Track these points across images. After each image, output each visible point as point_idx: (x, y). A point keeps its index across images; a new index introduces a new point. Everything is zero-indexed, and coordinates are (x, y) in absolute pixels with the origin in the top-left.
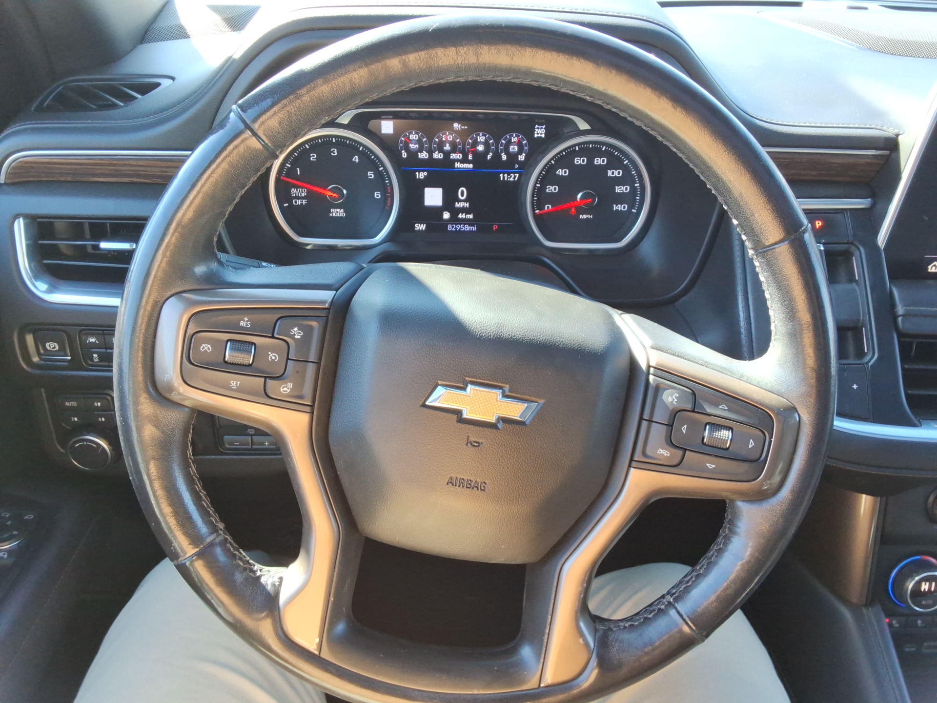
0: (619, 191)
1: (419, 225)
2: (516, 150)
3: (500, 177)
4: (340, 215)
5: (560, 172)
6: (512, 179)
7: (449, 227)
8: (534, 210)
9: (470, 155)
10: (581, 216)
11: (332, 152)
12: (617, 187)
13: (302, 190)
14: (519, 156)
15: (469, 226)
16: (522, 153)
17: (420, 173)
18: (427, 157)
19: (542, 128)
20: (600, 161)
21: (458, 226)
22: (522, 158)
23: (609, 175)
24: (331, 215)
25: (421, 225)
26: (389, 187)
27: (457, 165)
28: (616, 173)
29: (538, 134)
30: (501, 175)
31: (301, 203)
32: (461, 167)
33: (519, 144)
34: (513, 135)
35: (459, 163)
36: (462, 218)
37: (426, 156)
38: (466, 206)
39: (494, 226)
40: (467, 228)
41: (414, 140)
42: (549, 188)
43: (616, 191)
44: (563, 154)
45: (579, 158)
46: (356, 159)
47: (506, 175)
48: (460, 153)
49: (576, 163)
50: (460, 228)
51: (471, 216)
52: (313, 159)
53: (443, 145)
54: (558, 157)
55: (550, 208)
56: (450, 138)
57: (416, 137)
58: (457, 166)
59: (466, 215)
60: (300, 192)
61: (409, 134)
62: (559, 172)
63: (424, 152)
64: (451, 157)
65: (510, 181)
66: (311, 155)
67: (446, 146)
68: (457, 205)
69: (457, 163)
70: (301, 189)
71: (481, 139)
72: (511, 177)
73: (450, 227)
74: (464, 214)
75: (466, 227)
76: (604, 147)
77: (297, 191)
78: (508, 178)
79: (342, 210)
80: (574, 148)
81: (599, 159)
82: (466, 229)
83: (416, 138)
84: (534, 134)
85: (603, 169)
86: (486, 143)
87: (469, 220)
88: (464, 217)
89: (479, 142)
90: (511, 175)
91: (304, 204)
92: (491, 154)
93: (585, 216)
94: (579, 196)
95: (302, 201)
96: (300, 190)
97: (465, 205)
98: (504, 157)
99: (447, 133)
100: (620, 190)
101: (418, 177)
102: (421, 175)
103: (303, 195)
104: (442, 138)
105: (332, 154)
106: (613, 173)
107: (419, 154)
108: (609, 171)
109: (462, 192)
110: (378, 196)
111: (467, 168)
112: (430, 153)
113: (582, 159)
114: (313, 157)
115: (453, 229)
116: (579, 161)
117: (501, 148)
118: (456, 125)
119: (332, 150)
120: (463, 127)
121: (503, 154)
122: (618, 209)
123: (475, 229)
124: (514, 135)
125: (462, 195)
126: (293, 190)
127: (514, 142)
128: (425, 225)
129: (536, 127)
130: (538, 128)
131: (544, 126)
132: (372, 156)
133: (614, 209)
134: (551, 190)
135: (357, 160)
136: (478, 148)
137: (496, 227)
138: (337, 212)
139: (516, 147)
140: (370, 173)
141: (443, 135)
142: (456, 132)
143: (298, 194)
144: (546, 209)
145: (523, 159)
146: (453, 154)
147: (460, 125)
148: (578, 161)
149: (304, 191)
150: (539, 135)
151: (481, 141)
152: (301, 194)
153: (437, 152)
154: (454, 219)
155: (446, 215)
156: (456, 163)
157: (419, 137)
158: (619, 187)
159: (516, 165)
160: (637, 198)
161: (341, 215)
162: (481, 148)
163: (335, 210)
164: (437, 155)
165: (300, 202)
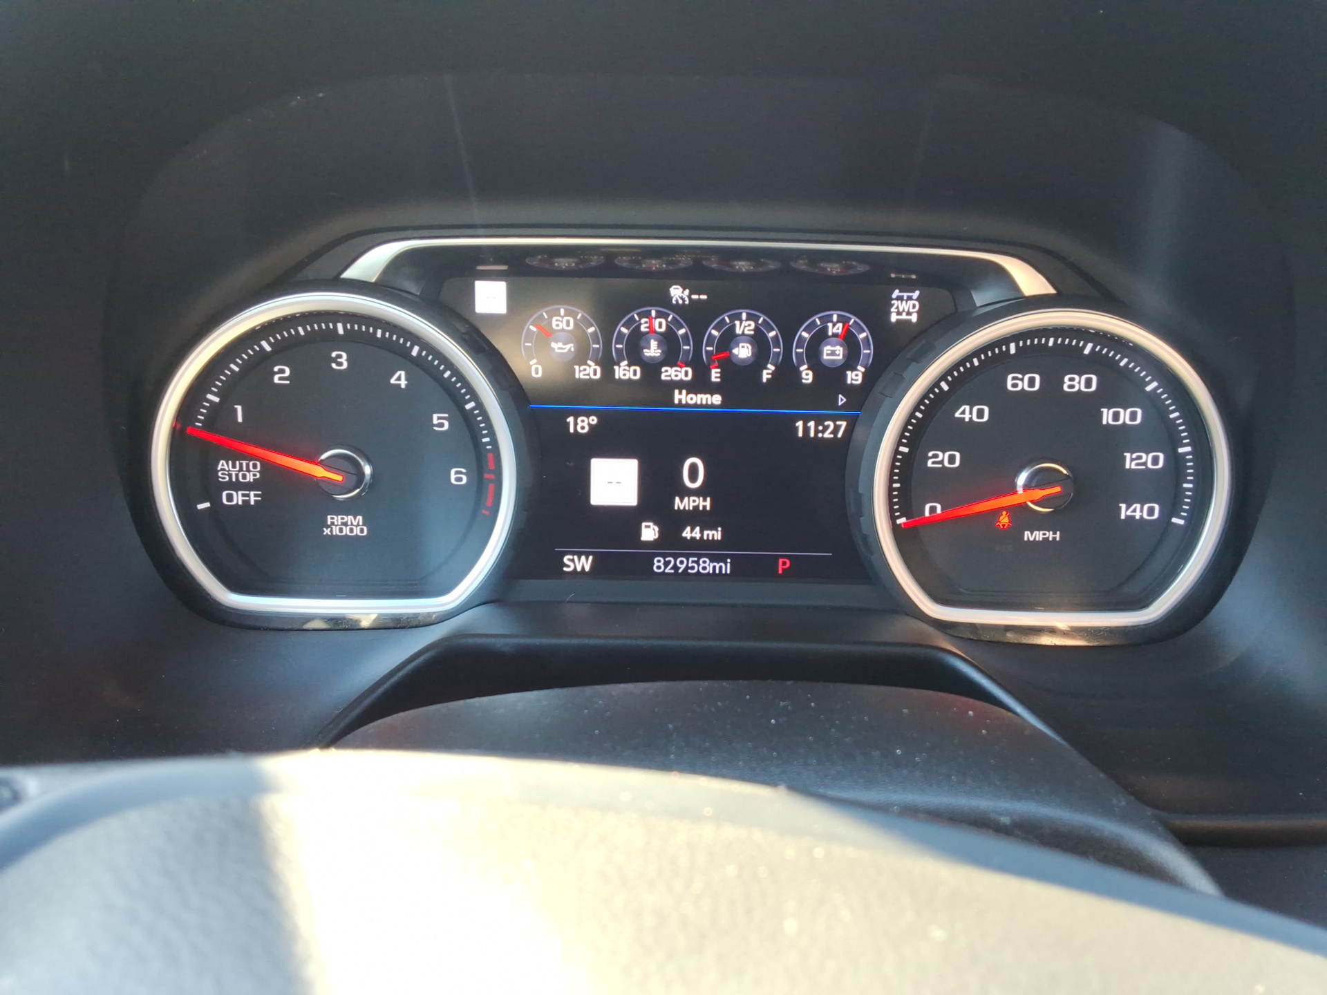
0: (1133, 467)
1: (576, 557)
2: (841, 357)
3: (796, 429)
4: (351, 530)
5: (966, 413)
6: (827, 435)
7: (656, 564)
8: (893, 519)
9: (714, 371)
10: (1027, 533)
11: (334, 360)
12: (1128, 455)
13: (248, 465)
14: (849, 373)
15: (712, 561)
16: (857, 365)
17: (580, 419)
18: (598, 376)
19: (910, 298)
20: (1079, 383)
21: (682, 562)
22: (855, 377)
23: (1104, 422)
24: (327, 531)
25: (579, 559)
26: (490, 455)
27: (680, 397)
28: (1125, 416)
29: (899, 313)
30: (800, 424)
31: (244, 501)
32: (691, 402)
33: (848, 339)
34: (831, 316)
35: (684, 392)
36: (693, 539)
37: (595, 373)
38: (705, 507)
39: (781, 561)
40: (707, 566)
41: (563, 330)
42: (936, 456)
43: (1127, 466)
44: (972, 363)
45: (1020, 376)
46: (400, 379)
47: (812, 424)
48: (686, 366)
49: (1009, 387)
50: (687, 568)
51: (716, 535)
52: (280, 379)
53: (642, 343)
54: (959, 371)
55: (939, 511)
56: (660, 326)
57: (568, 322)
58: (680, 400)
59: (702, 532)
60: (241, 469)
61: (550, 317)
62: (963, 413)
63: (589, 362)
64: (663, 377)
65: (823, 440)
66: (276, 369)
67: (649, 348)
68: (678, 504)
69: (680, 393)
70: (244, 463)
71: (745, 327)
72: (826, 428)
73: (658, 564)
74: (698, 529)
75: (702, 565)
76: (1090, 346)
77: (234, 466)
78: (817, 432)
79: (360, 518)
80: (1004, 348)
81: (1077, 377)
82: (704, 568)
83: (568, 325)
84: (889, 313)
85: (1088, 405)
86: (758, 340)
87: (711, 544)
88: (698, 536)
89: (739, 335)
90: (826, 423)
91: (252, 503)
92: (771, 367)
93: (1038, 536)
94: (1022, 479)
95: (248, 495)
96: (241, 465)
97: (702, 504)
98: (807, 376)
99: (653, 313)
100: (1137, 465)
101: (572, 430)
102: (580, 424)
103: (250, 478)
104: (640, 324)
105: (334, 365)
106: (1116, 416)
107: (577, 367)
108: (1105, 410)
109: (693, 470)
110: (459, 479)
111: (707, 406)
112: (608, 364)
113: (1027, 377)
114: (282, 374)
115: (667, 571)
116: (1020, 383)
117: (799, 350)
118: (677, 293)
119: (334, 354)
120: (695, 297)
121: (805, 367)
122: (1134, 517)
123: (726, 568)
124: (835, 318)
125: (693, 477)
126: (222, 464)
127: (835, 335)
128: (591, 558)
129: (894, 296)
130: (900, 298)
131: (917, 293)
132: (444, 371)
133: (1123, 517)
134: (942, 462)
135: (403, 383)
136: (735, 351)
137: (784, 563)
138: (345, 524)
139: (839, 350)
140: (439, 418)
141: (640, 319)
142: (678, 309)
143: (237, 476)
144: (927, 514)
145: (859, 382)
146: (668, 368)
147: (687, 292)
148: (1017, 383)
149: (255, 466)
150: (904, 316)
151: (743, 334)
152: (244, 477)
153: (626, 362)
154: (670, 542)
155: (649, 532)
156: (677, 392)
157: (576, 324)
158: (1134, 456)
159: (840, 396)
160: (1185, 485)
161: (357, 531)
162: (743, 352)
163: (338, 519)
164: (625, 372)
165: (241, 499)
